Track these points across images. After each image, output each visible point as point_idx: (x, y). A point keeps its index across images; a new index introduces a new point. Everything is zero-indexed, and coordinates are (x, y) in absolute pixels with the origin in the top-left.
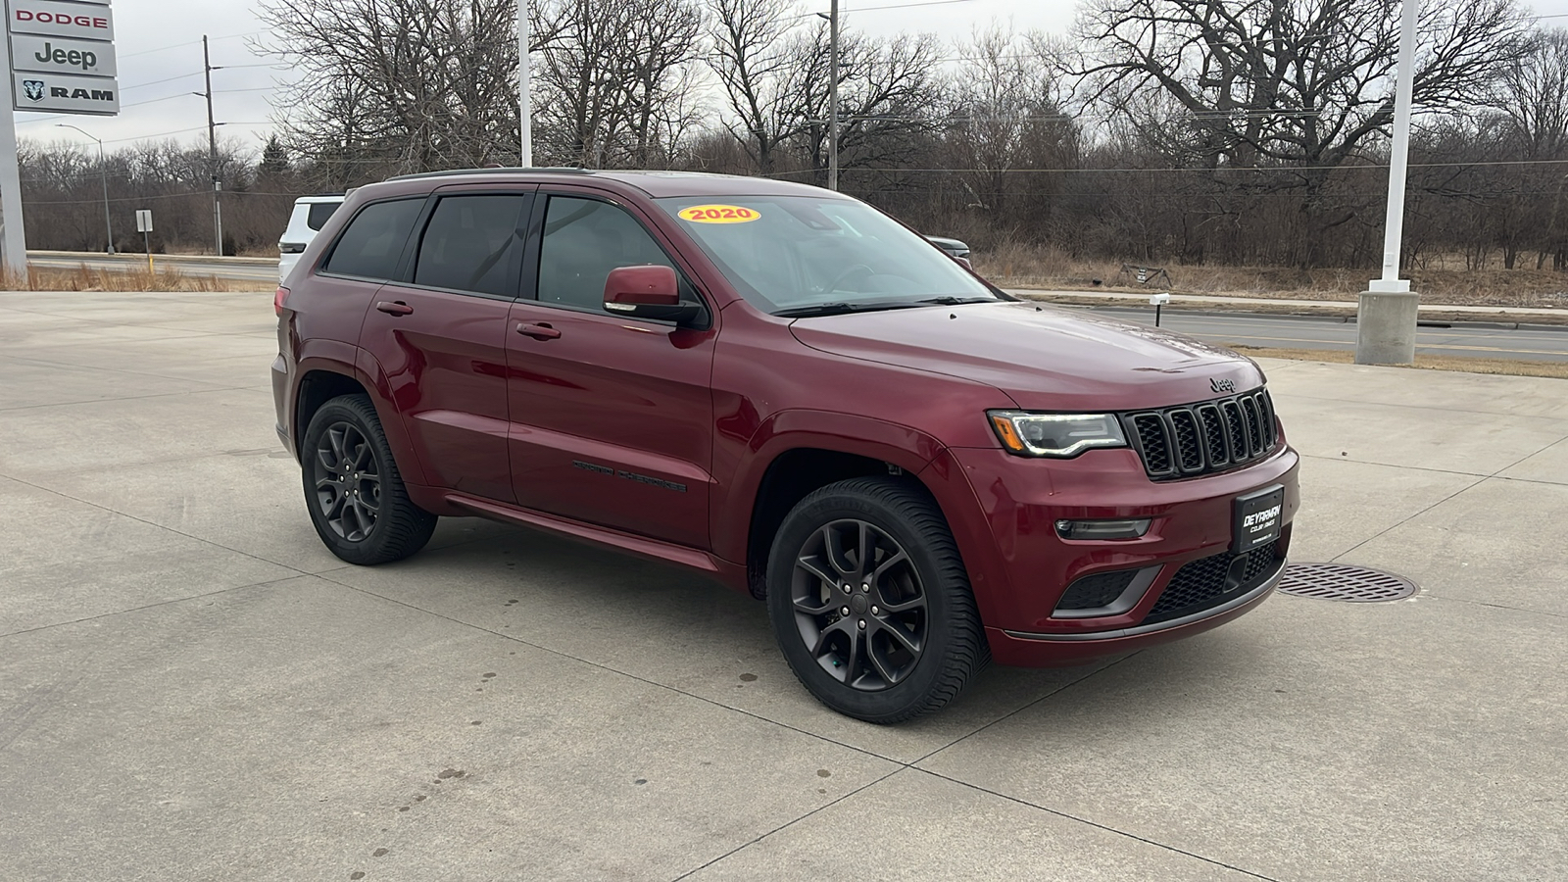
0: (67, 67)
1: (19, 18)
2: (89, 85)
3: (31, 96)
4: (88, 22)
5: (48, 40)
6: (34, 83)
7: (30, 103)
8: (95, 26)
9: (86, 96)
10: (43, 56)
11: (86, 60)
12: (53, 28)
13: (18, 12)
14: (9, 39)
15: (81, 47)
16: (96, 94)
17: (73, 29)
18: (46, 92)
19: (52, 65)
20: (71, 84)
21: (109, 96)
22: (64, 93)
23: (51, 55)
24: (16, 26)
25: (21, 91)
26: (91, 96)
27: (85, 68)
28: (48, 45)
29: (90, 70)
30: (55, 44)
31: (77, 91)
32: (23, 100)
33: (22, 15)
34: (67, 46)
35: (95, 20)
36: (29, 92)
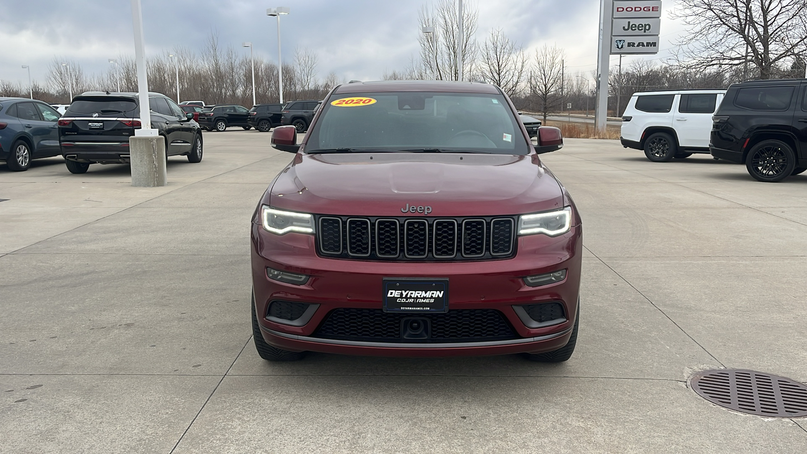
0: (637, 32)
1: (618, 11)
2: (645, 40)
3: (618, 47)
4: (649, 9)
5: (629, 20)
6: (620, 41)
7: (618, 50)
8: (653, 10)
9: (643, 45)
10: (626, 28)
11: (645, 28)
12: (633, 14)
13: (618, 8)
14: (612, 21)
15: (644, 22)
16: (648, 44)
17: (642, 14)
18: (626, 44)
19: (630, 32)
20: (637, 40)
21: (654, 44)
22: (633, 45)
23: (631, 27)
24: (616, 15)
25: (614, 45)
26: (645, 45)
27: (645, 32)
28: (629, 23)
29: (647, 33)
30: (632, 22)
31: (639, 43)
32: (615, 49)
33: (619, 10)
34: (637, 22)
35: (653, 7)
36: (618, 46)
